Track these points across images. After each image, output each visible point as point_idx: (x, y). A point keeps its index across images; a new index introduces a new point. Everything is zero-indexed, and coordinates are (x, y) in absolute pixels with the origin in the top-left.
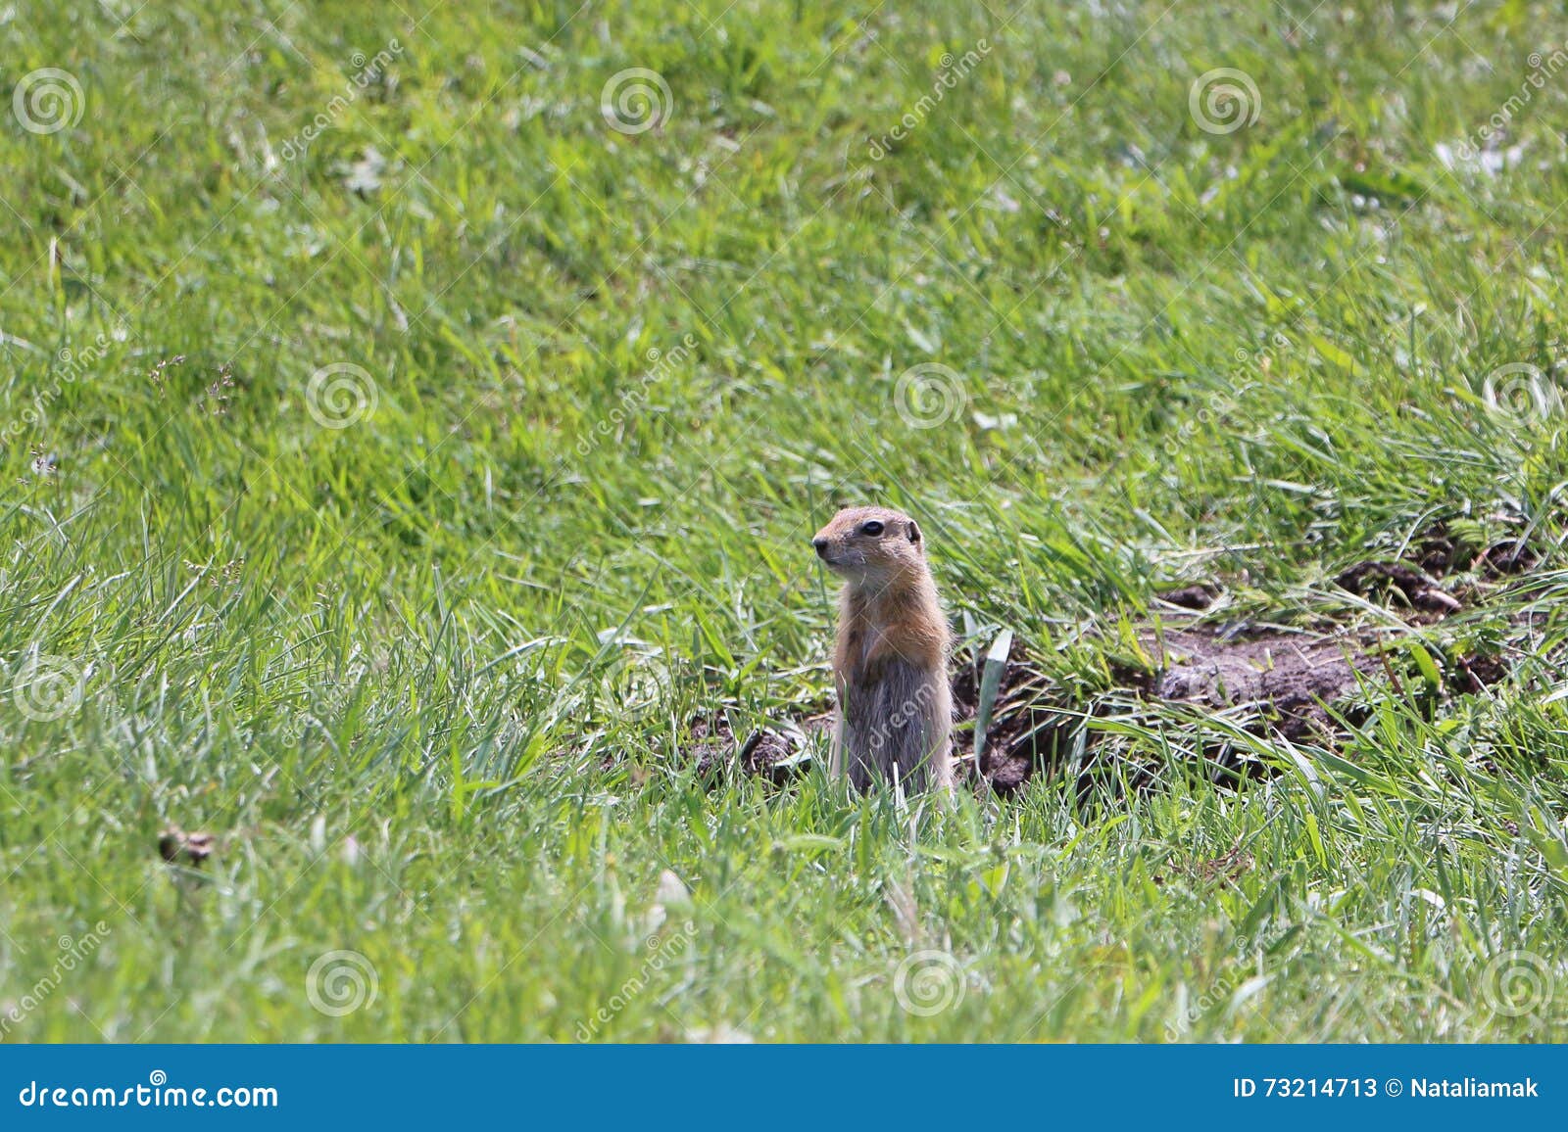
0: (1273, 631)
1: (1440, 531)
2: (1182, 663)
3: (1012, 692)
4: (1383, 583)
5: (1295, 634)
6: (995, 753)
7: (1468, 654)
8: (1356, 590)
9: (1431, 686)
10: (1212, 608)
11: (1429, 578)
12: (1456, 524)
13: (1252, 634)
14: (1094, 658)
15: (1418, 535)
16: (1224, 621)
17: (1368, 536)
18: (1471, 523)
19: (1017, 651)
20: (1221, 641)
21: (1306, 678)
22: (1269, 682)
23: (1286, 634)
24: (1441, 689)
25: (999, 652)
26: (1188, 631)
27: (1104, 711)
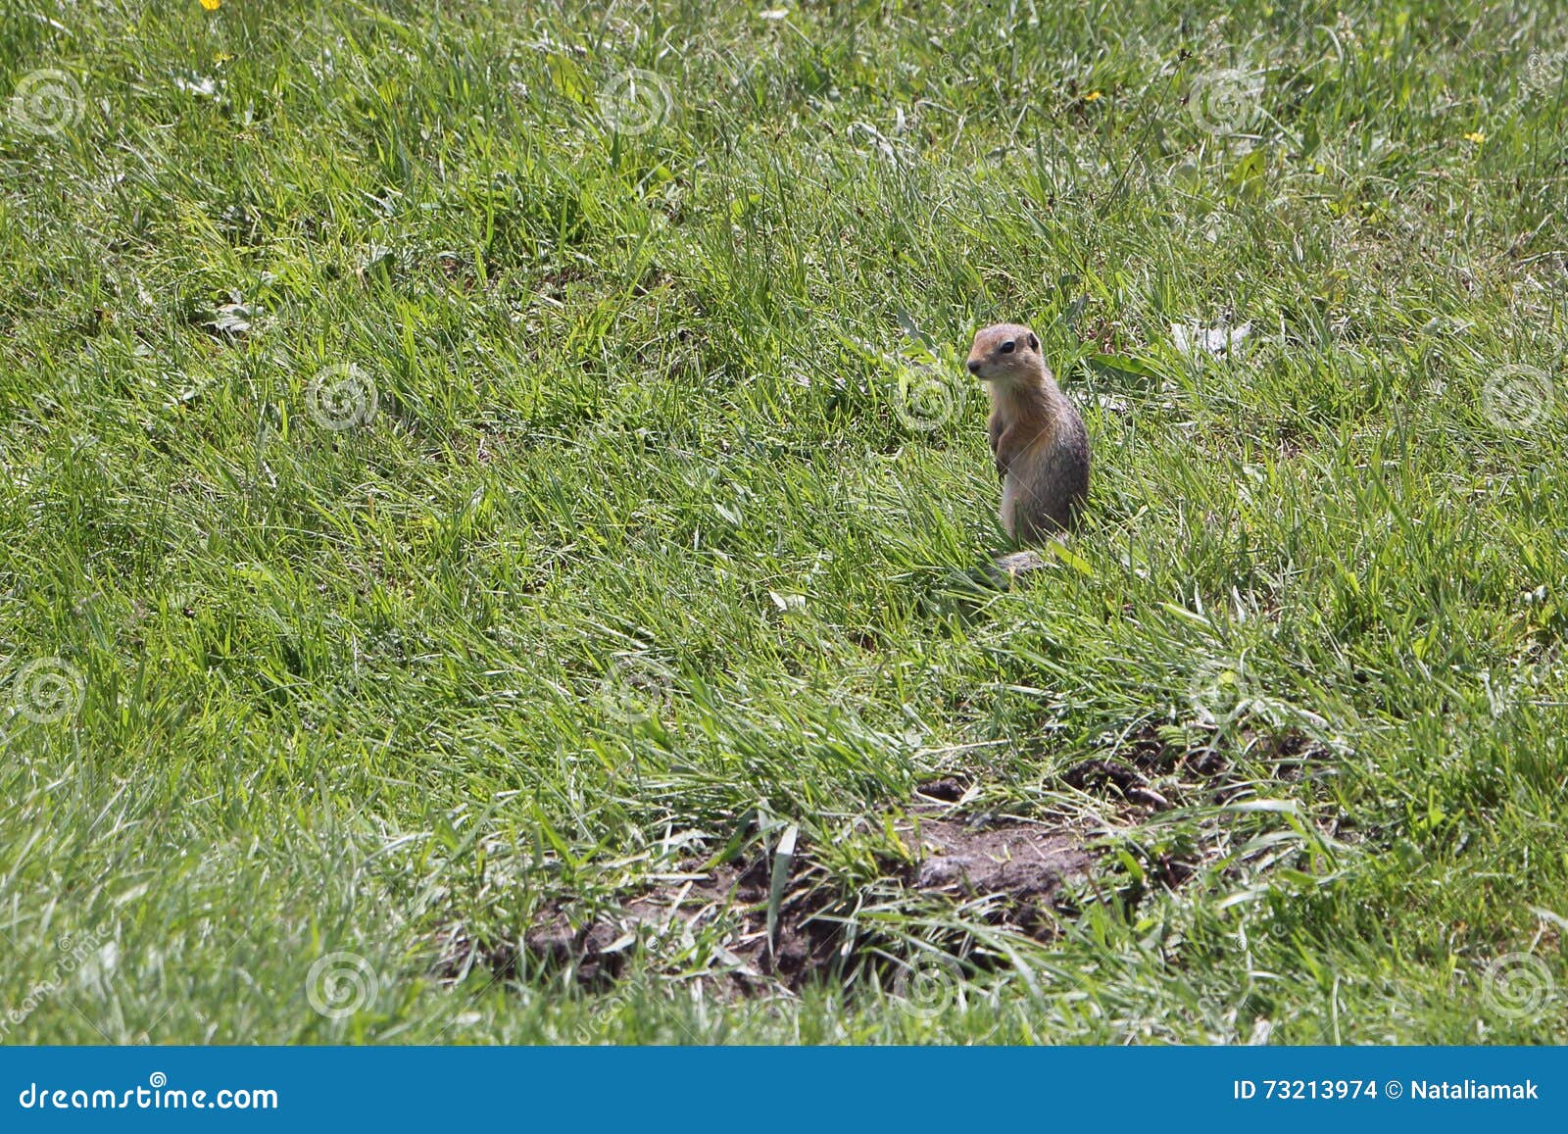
0: (1014, 821)
1: (1150, 732)
2: (937, 853)
3: (798, 877)
4: (1102, 779)
5: (1030, 823)
6: (784, 930)
7: (1167, 852)
8: (1080, 786)
9: (1137, 882)
10: (964, 799)
11: (1140, 775)
12: (1164, 730)
13: (997, 824)
14: (864, 854)
15: (1134, 736)
16: (973, 812)
17: (1093, 736)
18: (1175, 729)
19: (802, 842)
20: (972, 829)
21: (1036, 871)
22: (1006, 875)
23: (1023, 823)
24: (1145, 883)
25: (787, 846)
26: (943, 820)
27: (871, 900)
